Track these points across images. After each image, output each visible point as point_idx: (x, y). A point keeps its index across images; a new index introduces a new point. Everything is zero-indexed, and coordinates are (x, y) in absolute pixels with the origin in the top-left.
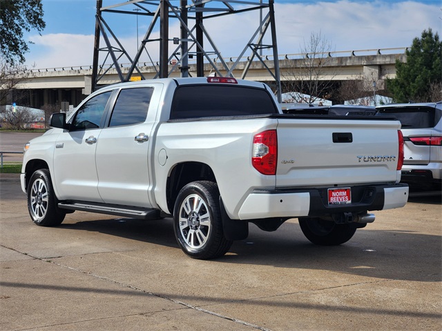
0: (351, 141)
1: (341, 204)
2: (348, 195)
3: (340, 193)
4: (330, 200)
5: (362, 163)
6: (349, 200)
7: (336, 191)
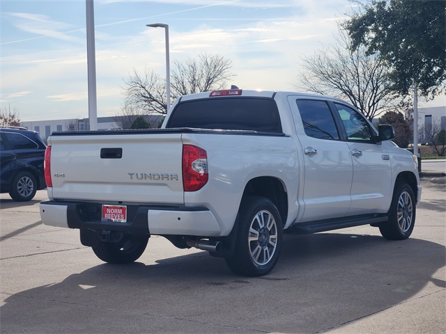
0: (120, 157)
1: (116, 222)
2: (123, 213)
3: (115, 211)
4: (104, 217)
5: (135, 180)
6: (124, 219)
7: (111, 208)
